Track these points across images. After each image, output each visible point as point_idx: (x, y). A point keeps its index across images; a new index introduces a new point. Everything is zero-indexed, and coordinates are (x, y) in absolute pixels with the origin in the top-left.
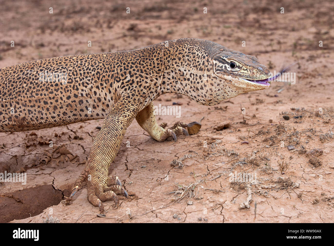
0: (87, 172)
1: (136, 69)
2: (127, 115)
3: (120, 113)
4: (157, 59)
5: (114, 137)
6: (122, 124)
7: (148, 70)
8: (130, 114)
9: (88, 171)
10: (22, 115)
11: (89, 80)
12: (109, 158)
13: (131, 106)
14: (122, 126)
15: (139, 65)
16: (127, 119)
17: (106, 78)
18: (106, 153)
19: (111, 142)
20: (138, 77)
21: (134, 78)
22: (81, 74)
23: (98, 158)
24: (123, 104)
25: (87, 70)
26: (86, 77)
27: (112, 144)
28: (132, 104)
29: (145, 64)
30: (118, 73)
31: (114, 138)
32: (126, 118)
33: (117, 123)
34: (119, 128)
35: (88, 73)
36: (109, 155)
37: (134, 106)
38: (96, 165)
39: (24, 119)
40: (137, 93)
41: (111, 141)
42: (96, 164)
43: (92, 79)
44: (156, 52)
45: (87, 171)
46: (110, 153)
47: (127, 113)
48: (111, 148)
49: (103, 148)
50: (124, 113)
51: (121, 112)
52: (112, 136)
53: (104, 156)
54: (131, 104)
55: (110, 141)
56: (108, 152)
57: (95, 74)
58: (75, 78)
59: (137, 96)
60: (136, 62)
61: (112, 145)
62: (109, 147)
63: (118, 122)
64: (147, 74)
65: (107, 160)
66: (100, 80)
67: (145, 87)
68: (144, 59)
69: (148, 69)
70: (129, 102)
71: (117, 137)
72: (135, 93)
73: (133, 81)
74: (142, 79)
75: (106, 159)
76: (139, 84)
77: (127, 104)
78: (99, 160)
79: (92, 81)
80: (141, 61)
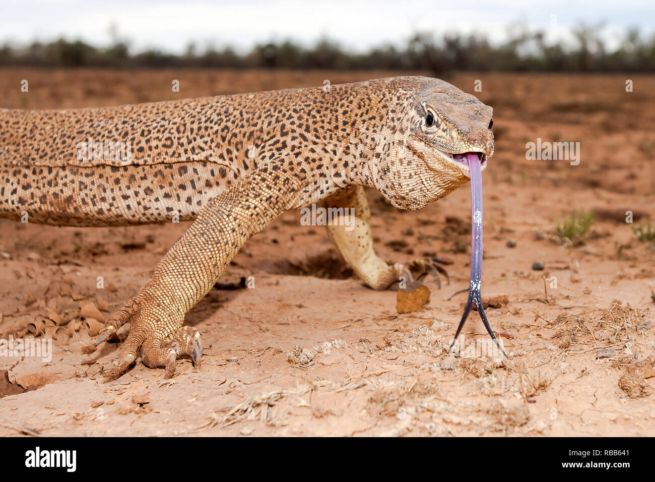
0: (136, 304)
1: (297, 122)
2: (252, 206)
3: (238, 200)
4: (345, 113)
5: (212, 245)
6: (237, 221)
7: (321, 130)
8: (259, 205)
9: (140, 303)
10: (67, 192)
11: (206, 143)
12: (192, 285)
13: (264, 189)
14: (236, 226)
15: (306, 117)
16: (250, 213)
17: (238, 139)
18: (187, 273)
19: (203, 253)
20: (297, 138)
21: (288, 139)
22: (192, 130)
23: (169, 280)
24: (250, 183)
25: (206, 121)
26: (202, 137)
27: (205, 257)
28: (267, 185)
29: (321, 117)
30: (261, 130)
31: (210, 246)
32: (247, 212)
33: (225, 217)
34: (228, 229)
35: (206, 128)
36: (193, 279)
37: (272, 189)
38: (160, 295)
39: (69, 199)
40: (286, 166)
41: (203, 251)
42: (161, 291)
43: (212, 141)
44: (348, 98)
45: (137, 302)
46: (197, 275)
47: (254, 201)
48: (199, 265)
49: (182, 261)
50: (247, 201)
51: (241, 197)
52: (207, 241)
53: (181, 279)
54: (265, 185)
55: (201, 250)
56: (191, 273)
57: (219, 131)
58: (179, 139)
59: (285, 171)
60: (303, 109)
61: (203, 259)
62: (196, 263)
63: (228, 216)
64: (318, 137)
65: (186, 289)
66: (226, 142)
67: (307, 159)
68: (322, 107)
69: (323, 127)
70: (263, 180)
71: (219, 245)
72: (282, 165)
73: (284, 145)
74: (304, 143)
75: (184, 287)
76: (297, 151)
77: (257, 184)
78: (168, 285)
79: (211, 143)
80: (313, 109)
